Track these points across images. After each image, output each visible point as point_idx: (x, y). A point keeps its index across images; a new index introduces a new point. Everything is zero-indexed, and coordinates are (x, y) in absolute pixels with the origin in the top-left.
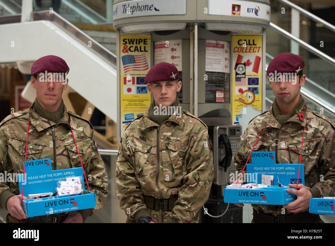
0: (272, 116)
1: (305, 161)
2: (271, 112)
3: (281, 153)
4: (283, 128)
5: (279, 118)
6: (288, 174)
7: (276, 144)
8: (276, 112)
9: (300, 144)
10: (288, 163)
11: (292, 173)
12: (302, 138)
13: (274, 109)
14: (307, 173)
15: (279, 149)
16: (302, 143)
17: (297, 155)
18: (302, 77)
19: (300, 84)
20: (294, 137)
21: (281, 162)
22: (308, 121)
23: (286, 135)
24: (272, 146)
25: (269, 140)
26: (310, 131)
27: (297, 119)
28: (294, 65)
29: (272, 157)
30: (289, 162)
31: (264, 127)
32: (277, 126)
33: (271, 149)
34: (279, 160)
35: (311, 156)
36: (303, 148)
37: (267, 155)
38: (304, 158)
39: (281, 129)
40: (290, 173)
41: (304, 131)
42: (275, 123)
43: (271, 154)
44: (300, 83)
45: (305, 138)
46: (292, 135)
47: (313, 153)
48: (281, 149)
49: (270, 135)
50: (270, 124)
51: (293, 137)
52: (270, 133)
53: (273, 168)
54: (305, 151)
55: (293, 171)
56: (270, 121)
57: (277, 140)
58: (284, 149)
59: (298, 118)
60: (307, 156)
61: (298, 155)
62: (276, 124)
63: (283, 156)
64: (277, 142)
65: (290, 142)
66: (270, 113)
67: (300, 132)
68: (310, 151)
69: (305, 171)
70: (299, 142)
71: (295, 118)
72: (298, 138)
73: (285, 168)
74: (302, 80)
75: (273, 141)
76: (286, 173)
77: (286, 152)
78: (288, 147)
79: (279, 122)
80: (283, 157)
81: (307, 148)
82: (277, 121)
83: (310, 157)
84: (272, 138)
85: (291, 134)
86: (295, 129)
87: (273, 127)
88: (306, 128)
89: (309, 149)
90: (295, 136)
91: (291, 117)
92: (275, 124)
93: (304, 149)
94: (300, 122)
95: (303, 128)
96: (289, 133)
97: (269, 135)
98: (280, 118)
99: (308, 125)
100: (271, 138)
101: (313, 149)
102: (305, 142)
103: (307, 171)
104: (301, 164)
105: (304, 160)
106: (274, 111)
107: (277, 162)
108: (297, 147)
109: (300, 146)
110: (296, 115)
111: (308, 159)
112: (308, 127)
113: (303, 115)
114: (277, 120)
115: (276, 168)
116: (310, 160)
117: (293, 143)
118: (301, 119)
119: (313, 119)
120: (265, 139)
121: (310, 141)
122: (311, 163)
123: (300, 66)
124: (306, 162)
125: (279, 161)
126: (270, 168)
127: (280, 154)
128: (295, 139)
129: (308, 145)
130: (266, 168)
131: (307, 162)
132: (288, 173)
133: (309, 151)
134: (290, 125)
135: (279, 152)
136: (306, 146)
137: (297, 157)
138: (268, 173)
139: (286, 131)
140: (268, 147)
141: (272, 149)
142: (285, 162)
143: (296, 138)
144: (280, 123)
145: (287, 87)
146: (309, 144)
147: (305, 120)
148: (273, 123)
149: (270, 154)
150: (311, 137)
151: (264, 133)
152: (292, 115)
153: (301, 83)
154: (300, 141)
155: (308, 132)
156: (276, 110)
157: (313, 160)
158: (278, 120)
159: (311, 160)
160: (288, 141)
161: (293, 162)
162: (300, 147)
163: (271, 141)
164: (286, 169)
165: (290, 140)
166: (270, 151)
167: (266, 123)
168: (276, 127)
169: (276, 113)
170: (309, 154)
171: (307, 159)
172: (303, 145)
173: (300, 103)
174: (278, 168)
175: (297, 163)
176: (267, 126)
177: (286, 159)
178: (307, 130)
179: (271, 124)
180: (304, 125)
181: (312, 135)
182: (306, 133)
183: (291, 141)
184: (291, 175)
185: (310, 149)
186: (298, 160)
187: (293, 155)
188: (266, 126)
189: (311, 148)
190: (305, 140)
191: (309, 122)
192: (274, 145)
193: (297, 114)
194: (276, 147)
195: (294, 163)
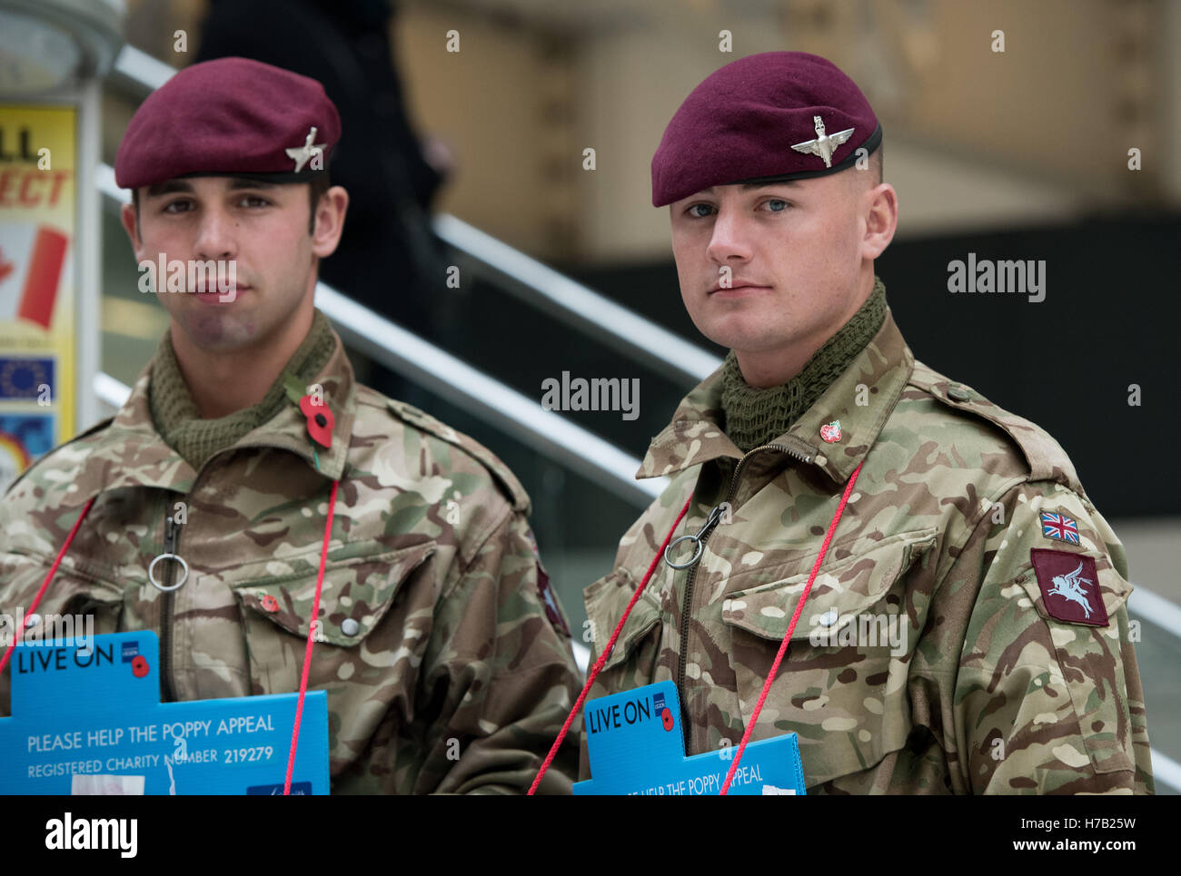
0: (146, 426)
1: (338, 679)
2: (141, 406)
3: (191, 638)
4: (210, 491)
5: (186, 432)
6: (232, 758)
7: (168, 582)
8: (166, 404)
9: (309, 584)
10: (232, 695)
11: (258, 752)
12: (318, 545)
13: (155, 393)
14: (345, 753)
15: (182, 616)
16: (322, 572)
17: (288, 646)
18: (328, 199)
19: (316, 243)
20: (274, 543)
21: (190, 693)
22: (356, 452)
23: (223, 530)
24: (142, 597)
25: (125, 565)
26: (370, 508)
27: (292, 436)
28: (275, 116)
29: (139, 666)
30: (238, 686)
31: (93, 489)
32: (175, 480)
33: (131, 621)
34: (181, 678)
35: (373, 650)
36: (322, 604)
37: (108, 653)
38: (328, 661)
39: (198, 496)
40: (243, 754)
41: (331, 508)
42: (158, 463)
43: (134, 645)
44: (311, 230)
45: (335, 545)
46: (261, 529)
47: (384, 635)
48: (192, 614)
49: (131, 535)
50: (129, 472)
51: (266, 543)
52: (129, 528)
53: (142, 730)
54: (337, 618)
55: (260, 738)
56: (128, 455)
57: (171, 562)
58: (209, 613)
59: (297, 429)
60: (345, 648)
61: (295, 642)
62: (170, 466)
63: (206, 652)
64: (168, 571)
65: (248, 571)
66: (135, 415)
67: (307, 512)
68: (370, 621)
69: (333, 743)
70: (303, 573)
71: (279, 427)
72: (295, 545)
73: (214, 728)
74: (325, 216)
75: (146, 568)
76: (221, 757)
77: (223, 630)
78: (237, 596)
79: (182, 456)
80: (203, 659)
81: (347, 602)
82: (174, 454)
83: (366, 655)
84: (140, 555)
85: (255, 523)
86: (280, 500)
87: (148, 482)
88: (345, 491)
89: (360, 610)
90: (282, 535)
91: (255, 427)
92: (163, 466)
93: (329, 606)
94: (309, 452)
95: (326, 489)
96: (244, 518)
97: (124, 540)
98: (187, 436)
99: (359, 475)
100: (133, 555)
101: (383, 610)
102: (342, 567)
103: (345, 742)
104: (308, 694)
105: (333, 675)
106: (158, 402)
107: (168, 693)
108: (288, 599)
109: (304, 594)
110: (287, 414)
111: (356, 670)
112: (359, 485)
113: (328, 415)
114: (175, 447)
115: (159, 730)
116: (364, 675)
117: (269, 575)
118: (316, 433)
119: (389, 443)
120: (95, 566)
121: (367, 563)
122: (372, 691)
123: (314, 130)
124: (340, 685)
125: (179, 689)
126: (127, 734)
127: (187, 642)
128: (277, 554)
129: (354, 584)
130: (99, 738)
131: (345, 687)
132: (230, 756)
133: (358, 619)
134: (249, 472)
135: (179, 628)
136: (346, 591)
137: (291, 658)
138: (113, 764)
139: (228, 504)
140: (117, 609)
141: (139, 616)
142: (219, 688)
143: (285, 550)
144: (190, 462)
145: (238, 248)
146: (361, 580)
147: (338, 445)
148: (146, 463)
149: (127, 645)
150: (373, 542)
151: (96, 534)
152: (264, 415)
153: (321, 235)
154: (307, 566)
155: (355, 513)
156: (169, 392)
157: (384, 671)
158: (180, 446)
159: (373, 674)
160: (236, 562)
161: (264, 684)
162: (308, 601)
163: (135, 572)
164: (222, 727)
165: (249, 556)
166: (126, 630)
167: (109, 464)
168: (165, 482)
169: (170, 408)
170: (360, 637)
171: (346, 671)
172: (327, 585)
173: (315, 349)
174: (171, 729)
175: (286, 692)
176: (112, 482)
177: (225, 672)
178: (351, 500)
179: (135, 466)
180: (330, 467)
181: (380, 531)
182: (346, 520)
183: (257, 567)
184: (254, 765)
185: (368, 612)
186: (295, 675)
187: (264, 646)
188: (105, 480)
189: (374, 604)
190: (337, 557)
191: (365, 458)
192: (151, 592)
193: (293, 405)
194: (167, 599)
195: (271, 693)
